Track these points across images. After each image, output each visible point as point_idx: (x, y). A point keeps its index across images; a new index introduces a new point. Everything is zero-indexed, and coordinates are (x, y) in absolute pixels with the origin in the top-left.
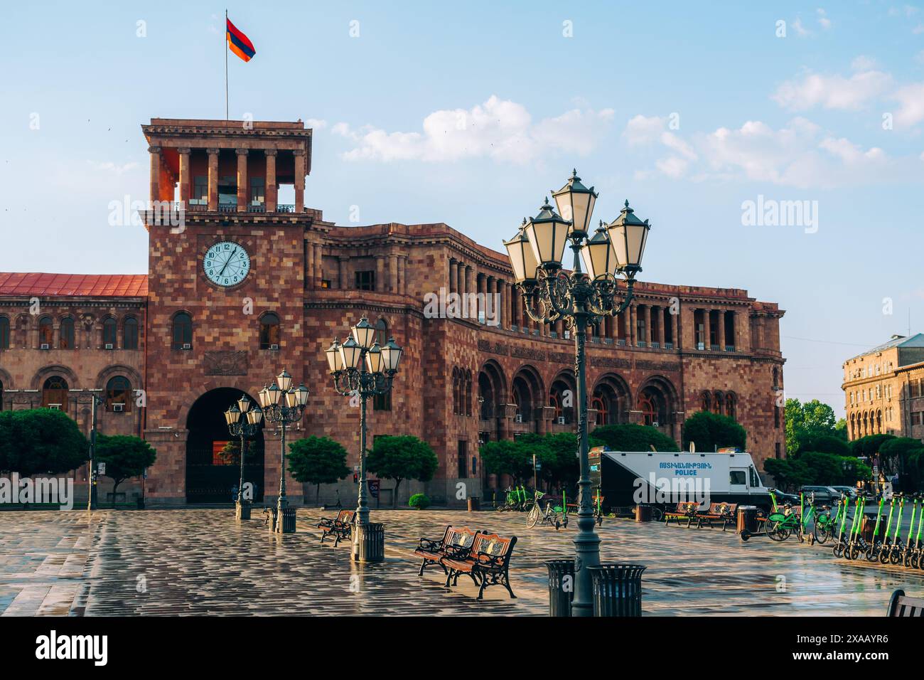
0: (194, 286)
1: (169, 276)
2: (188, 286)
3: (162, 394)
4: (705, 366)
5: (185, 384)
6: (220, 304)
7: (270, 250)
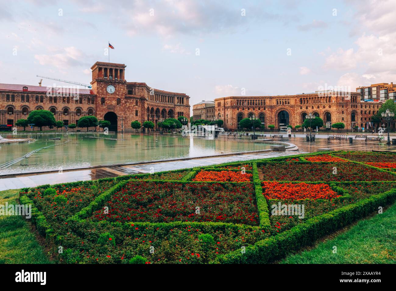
0: (105, 93)
1: (101, 91)
2: (104, 93)
3: (100, 112)
4: (179, 107)
5: (104, 111)
6: (110, 96)
7: (119, 87)
